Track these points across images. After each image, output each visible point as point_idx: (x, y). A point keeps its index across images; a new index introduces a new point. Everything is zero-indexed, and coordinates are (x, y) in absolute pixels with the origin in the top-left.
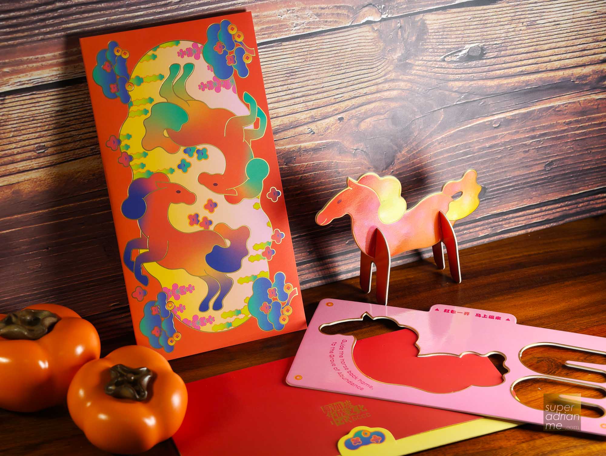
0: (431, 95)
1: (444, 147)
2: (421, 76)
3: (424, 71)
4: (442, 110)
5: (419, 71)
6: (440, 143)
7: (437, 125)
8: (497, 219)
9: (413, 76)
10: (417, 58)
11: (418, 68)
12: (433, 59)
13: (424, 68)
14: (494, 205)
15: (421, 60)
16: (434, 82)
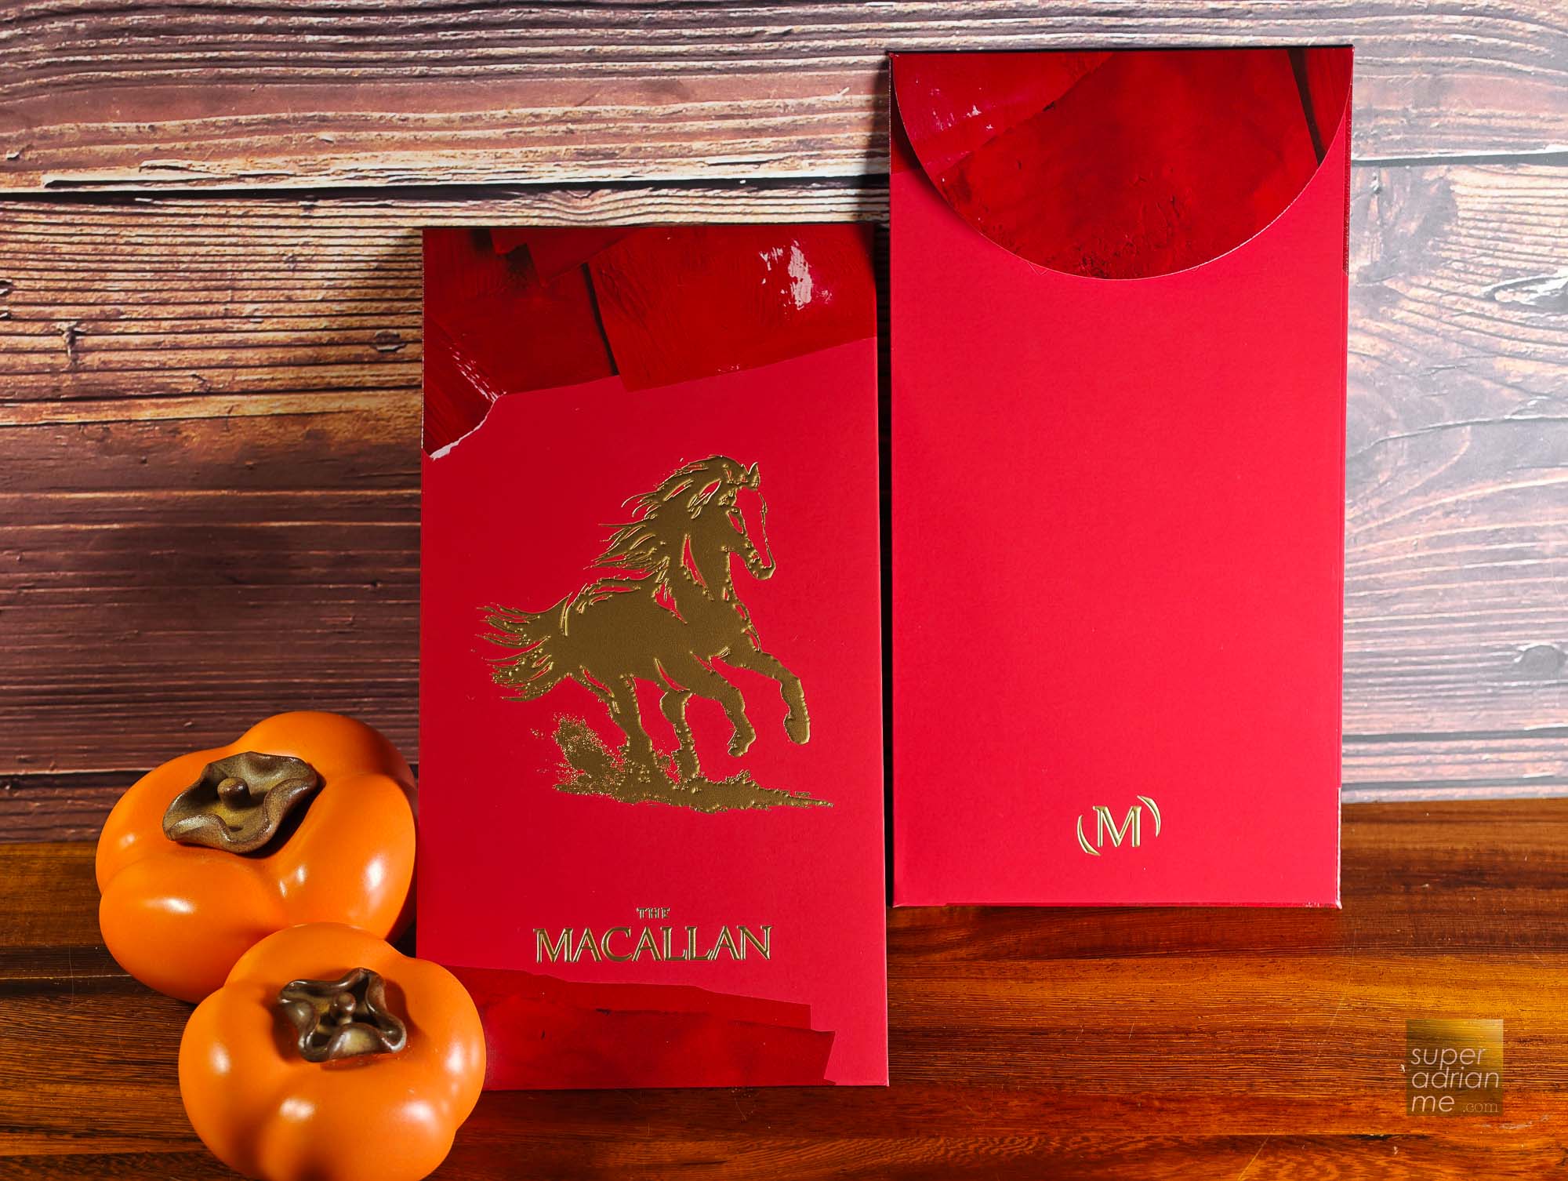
0: (1442, 384)
1: (1459, 527)
2: (1420, 329)
3: (1429, 316)
4: (1469, 428)
5: (1418, 313)
6: (1447, 514)
7: (1449, 464)
9: (1398, 326)
10: (1414, 280)
11: (1413, 306)
12: (1460, 290)
13: (1432, 310)
15: (1427, 287)
16: (1455, 350)
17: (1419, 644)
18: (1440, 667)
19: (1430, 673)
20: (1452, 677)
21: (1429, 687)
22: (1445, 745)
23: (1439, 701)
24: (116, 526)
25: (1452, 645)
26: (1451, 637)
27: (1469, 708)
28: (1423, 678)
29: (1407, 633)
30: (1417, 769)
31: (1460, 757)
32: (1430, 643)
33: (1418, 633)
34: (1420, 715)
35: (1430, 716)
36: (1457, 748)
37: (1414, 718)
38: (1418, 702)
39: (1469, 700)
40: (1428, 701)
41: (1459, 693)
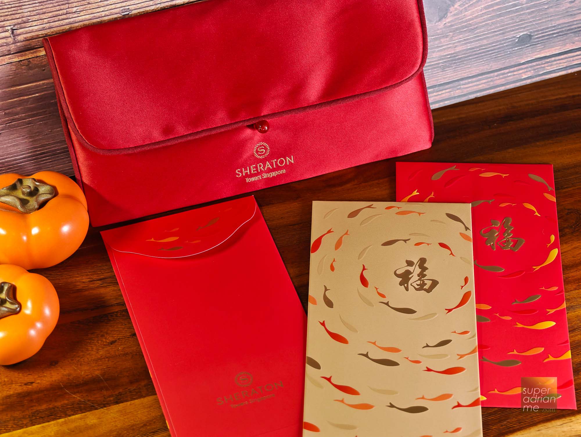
8: (540, 62)
14: (538, 50)
17: (485, 42)
18: (492, 48)
19: (489, 51)
20: (496, 51)
21: (489, 56)
22: (496, 74)
23: (493, 59)
24: (37, 95)
25: (495, 40)
26: (495, 37)
27: (503, 59)
28: (487, 53)
29: (481, 39)
30: (488, 84)
31: (501, 76)
32: (488, 41)
33: (484, 39)
34: (487, 66)
35: (490, 65)
36: (500, 74)
37: (485, 67)
38: (486, 62)
39: (502, 57)
40: (489, 60)
41: (499, 56)
